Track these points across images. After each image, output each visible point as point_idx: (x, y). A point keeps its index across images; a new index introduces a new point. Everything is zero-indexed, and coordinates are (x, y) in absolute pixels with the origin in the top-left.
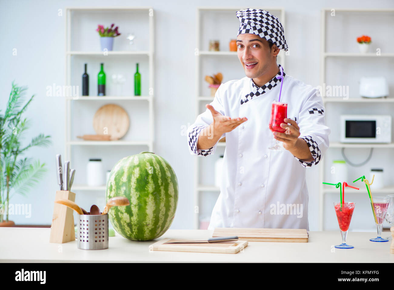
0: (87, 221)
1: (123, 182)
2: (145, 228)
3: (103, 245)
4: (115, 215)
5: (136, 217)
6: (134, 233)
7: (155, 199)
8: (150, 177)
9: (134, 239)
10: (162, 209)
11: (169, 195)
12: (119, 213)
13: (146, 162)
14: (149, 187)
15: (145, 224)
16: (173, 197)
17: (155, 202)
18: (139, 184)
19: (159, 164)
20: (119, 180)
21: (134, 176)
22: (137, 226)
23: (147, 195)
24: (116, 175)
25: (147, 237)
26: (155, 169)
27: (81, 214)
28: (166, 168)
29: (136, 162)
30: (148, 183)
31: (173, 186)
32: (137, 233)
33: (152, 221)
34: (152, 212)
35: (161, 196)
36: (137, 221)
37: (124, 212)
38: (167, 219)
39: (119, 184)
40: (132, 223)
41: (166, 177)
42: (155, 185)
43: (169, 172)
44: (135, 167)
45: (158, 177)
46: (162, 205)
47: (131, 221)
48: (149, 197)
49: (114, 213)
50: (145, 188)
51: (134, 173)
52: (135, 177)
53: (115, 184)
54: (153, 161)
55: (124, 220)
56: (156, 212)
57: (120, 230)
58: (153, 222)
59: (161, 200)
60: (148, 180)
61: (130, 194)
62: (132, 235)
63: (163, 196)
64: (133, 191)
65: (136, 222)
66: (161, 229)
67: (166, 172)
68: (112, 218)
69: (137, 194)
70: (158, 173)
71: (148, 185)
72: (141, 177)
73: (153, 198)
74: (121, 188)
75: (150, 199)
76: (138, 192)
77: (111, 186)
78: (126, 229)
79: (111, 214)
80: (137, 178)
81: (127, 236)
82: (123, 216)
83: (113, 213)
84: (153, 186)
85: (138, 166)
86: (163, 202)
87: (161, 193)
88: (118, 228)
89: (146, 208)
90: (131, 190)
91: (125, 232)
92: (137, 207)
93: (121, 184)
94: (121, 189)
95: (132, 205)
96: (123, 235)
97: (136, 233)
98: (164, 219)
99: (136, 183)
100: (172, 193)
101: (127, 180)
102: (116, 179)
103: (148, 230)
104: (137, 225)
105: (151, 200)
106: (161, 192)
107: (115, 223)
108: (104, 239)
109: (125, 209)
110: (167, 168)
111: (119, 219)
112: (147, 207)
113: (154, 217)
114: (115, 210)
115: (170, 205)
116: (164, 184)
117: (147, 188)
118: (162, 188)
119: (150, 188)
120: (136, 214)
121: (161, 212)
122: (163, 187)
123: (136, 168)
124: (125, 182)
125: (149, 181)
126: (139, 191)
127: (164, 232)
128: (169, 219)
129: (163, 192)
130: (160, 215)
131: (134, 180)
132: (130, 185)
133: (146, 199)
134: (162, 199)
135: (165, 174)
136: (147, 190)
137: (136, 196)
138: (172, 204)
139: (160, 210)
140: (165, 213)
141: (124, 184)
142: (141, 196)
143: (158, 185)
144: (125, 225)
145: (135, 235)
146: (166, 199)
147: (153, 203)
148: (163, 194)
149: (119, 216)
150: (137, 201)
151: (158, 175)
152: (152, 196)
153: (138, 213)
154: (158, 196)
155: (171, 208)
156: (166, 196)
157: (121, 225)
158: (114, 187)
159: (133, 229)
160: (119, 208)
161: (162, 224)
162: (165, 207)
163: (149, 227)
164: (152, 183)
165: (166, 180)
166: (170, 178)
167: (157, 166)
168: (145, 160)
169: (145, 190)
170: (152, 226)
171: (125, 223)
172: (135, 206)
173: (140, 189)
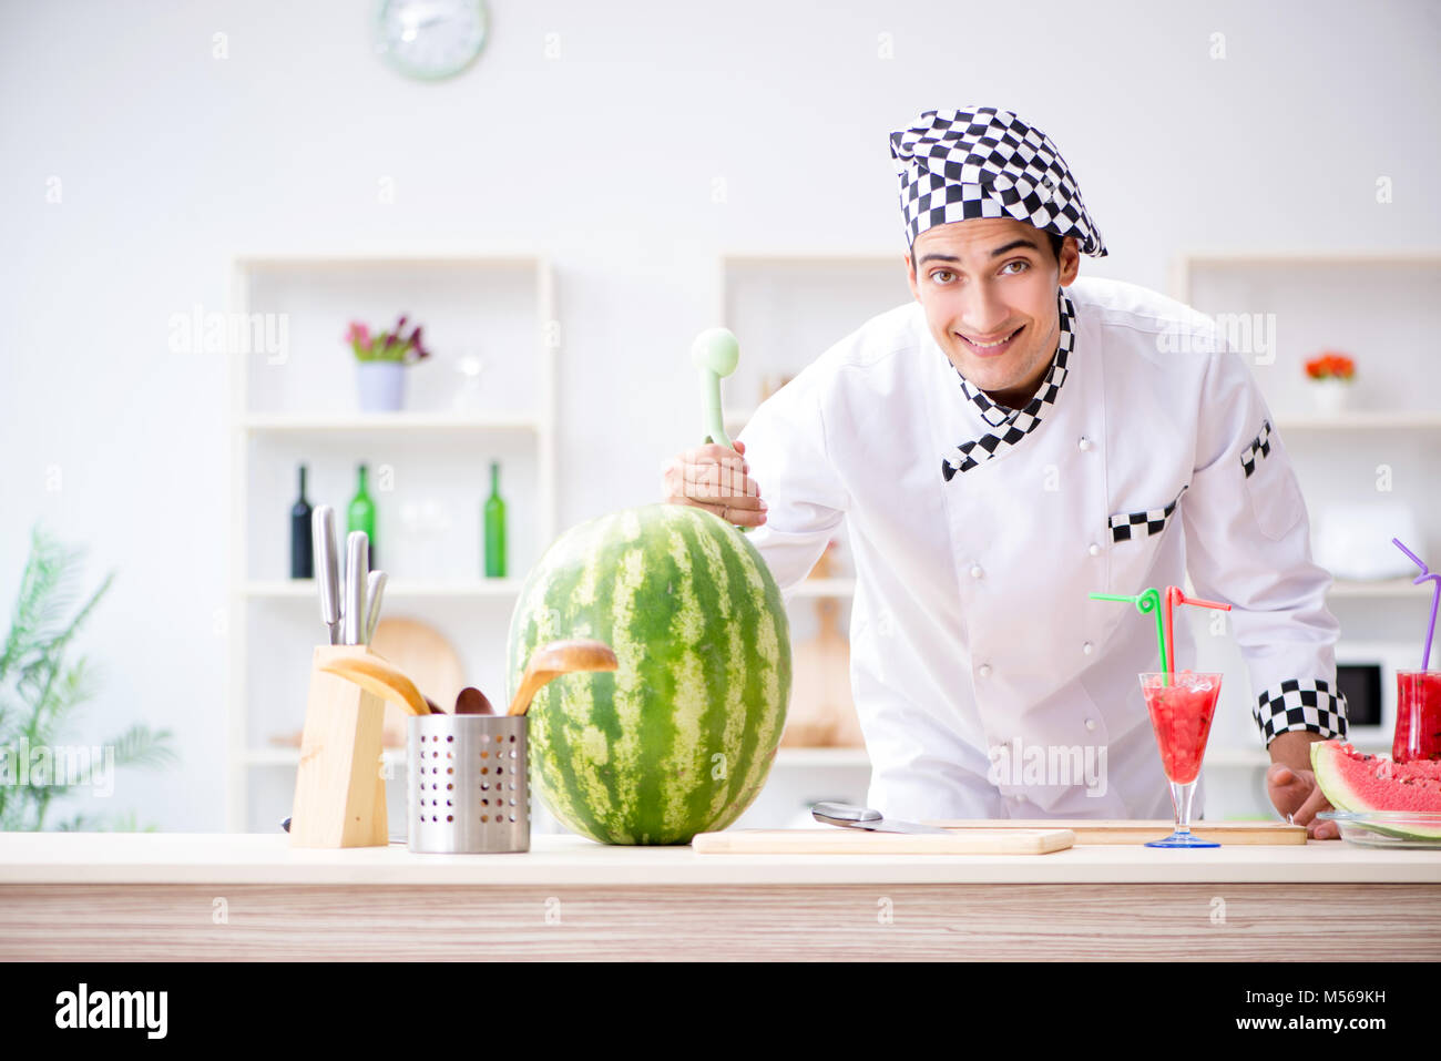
0: (450, 741)
1: (579, 604)
2: (666, 787)
3: (509, 835)
4: (548, 737)
5: (632, 738)
6: (626, 809)
7: (708, 671)
8: (687, 584)
9: (620, 837)
10: (732, 712)
11: (761, 659)
12: (566, 729)
13: (669, 530)
14: (683, 623)
15: (667, 768)
16: (775, 668)
17: (706, 680)
18: (645, 611)
19: (718, 542)
20: (566, 598)
21: (624, 582)
22: (636, 778)
23: (676, 655)
24: (551, 584)
25: (672, 826)
26: (706, 558)
27: (420, 712)
28: (744, 558)
29: (631, 532)
30: (679, 609)
31: (772, 626)
32: (634, 807)
33: (695, 757)
34: (697, 722)
35: (728, 659)
36: (639, 758)
37: (586, 721)
38: (753, 755)
40: (615, 764)
41: (749, 591)
42: (706, 616)
43: (756, 571)
44: (624, 548)
45: (718, 589)
46: (734, 695)
47: (612, 756)
48: (684, 663)
49: (545, 729)
50: (667, 626)
51: (623, 570)
52: (628, 587)
53: (547, 614)
54: (696, 527)
55: (586, 754)
56: (713, 719)
57: (569, 796)
58: (700, 760)
59: (729, 677)
60: (677, 597)
61: (609, 650)
62: (614, 815)
63: (737, 661)
64: (621, 637)
65: (632, 763)
66: (729, 793)
67: (745, 572)
69: (635, 651)
70: (718, 574)
71: (678, 613)
72: (653, 585)
73: (701, 667)
74: (576, 629)
75: (688, 671)
76: (639, 643)
77: (533, 627)
78: (591, 791)
80: (635, 589)
81: (596, 822)
82: (581, 737)
83: (538, 732)
85: (638, 544)
86: (738, 682)
87: (728, 650)
88: (562, 790)
89: (674, 703)
90: (614, 635)
91: (587, 806)
92: (637, 699)
93: (571, 612)
94: (575, 634)
95: (619, 694)
96: (579, 819)
97: (630, 806)
98: (741, 751)
99: (631, 606)
100: (769, 651)
101: (596, 599)
102: (550, 600)
103: (678, 793)
104: (636, 771)
105: (693, 675)
106: (730, 646)
107: (548, 770)
108: (513, 812)
109: (588, 711)
110: (748, 557)
111: (563, 755)
112: (678, 701)
113: (702, 739)
114: (550, 719)
115: (765, 700)
116: (739, 614)
117: (675, 627)
118: (733, 630)
119: (690, 625)
120: (635, 729)
121: (728, 721)
122: (736, 625)
123: (631, 553)
124: (588, 606)
125: (683, 601)
126: (644, 639)
127: (739, 809)
128: (759, 755)
129: (736, 645)
130: (727, 736)
131: (623, 596)
132: (611, 614)
133: (671, 671)
134: (735, 673)
135: (744, 579)
136: (676, 633)
137: (633, 657)
138: (771, 694)
139: (725, 715)
140: (745, 727)
141: (585, 613)
142: (653, 658)
143: (716, 615)
144: (591, 774)
145: (626, 818)
146: (747, 674)
147: (700, 688)
148: (739, 651)
149: (565, 740)
150: (638, 678)
151: (716, 580)
152: (697, 660)
153: (641, 725)
154: (718, 658)
155: (766, 713)
156: (747, 663)
157: (574, 776)
158: (544, 629)
159: (621, 790)
160: (565, 708)
161: (734, 774)
162: (743, 704)
163: (682, 782)
164: (693, 607)
165: (746, 601)
166: (762, 595)
167: (713, 547)
168: (663, 524)
169: (667, 635)
170: (694, 779)
171: (589, 766)
172: (629, 698)
173: (648, 629)
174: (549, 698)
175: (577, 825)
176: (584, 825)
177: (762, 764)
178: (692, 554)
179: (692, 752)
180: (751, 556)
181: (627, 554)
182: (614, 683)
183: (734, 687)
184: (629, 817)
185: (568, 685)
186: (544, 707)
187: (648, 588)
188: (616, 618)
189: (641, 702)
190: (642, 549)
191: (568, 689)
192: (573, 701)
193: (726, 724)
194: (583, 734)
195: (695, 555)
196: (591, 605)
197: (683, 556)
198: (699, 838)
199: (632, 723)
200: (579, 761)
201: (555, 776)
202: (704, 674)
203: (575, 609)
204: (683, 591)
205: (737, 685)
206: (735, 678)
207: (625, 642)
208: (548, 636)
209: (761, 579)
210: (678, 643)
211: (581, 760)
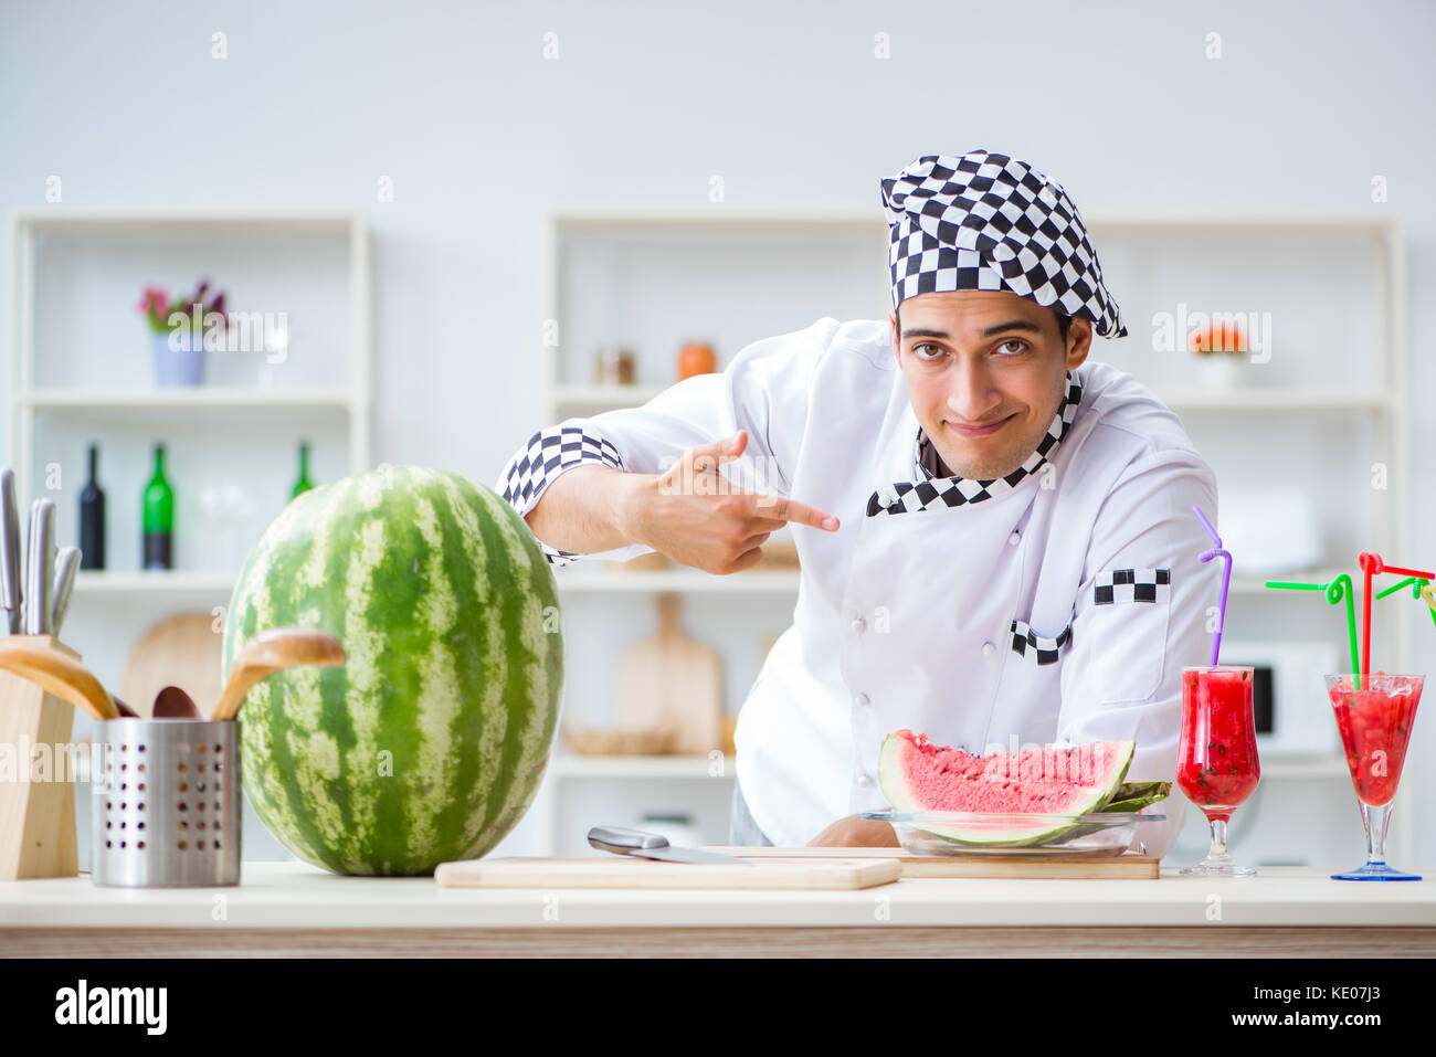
0: (142, 748)
1: (307, 586)
2: (411, 805)
3: (214, 864)
4: (269, 746)
5: (368, 748)
6: (361, 832)
7: (461, 666)
8: (436, 562)
9: (358, 865)
10: (490, 715)
11: (527, 653)
12: (290, 736)
13: (416, 497)
14: (431, 608)
15: (411, 783)
16: (543, 663)
17: (458, 677)
18: (386, 593)
19: (476, 511)
20: (290, 579)
21: (360, 559)
22: (373, 795)
23: (422, 647)
24: (274, 562)
25: (419, 853)
26: (460, 530)
27: (107, 716)
28: (507, 532)
29: (370, 499)
30: (426, 591)
31: (541, 613)
32: (371, 831)
33: (445, 770)
34: (447, 728)
35: (485, 652)
37: (314, 726)
38: (516, 767)
39: (287, 600)
40: (348, 777)
41: (512, 570)
42: (460, 600)
43: (521, 547)
44: (362, 518)
45: (474, 567)
46: (493, 694)
47: (345, 769)
48: (432, 656)
49: (266, 735)
50: (411, 613)
51: (360, 544)
52: (364, 564)
53: (268, 598)
54: (448, 493)
55: (314, 765)
56: (467, 724)
57: (295, 817)
58: (451, 774)
59: (487, 674)
60: (424, 576)
62: (349, 839)
63: (496, 655)
64: (355, 625)
65: (368, 777)
66: (487, 813)
67: (507, 547)
68: (253, 765)
69: (373, 642)
70: (474, 549)
71: (426, 597)
72: (395, 561)
73: (452, 660)
74: (301, 615)
75: (436, 666)
76: (377, 632)
77: (252, 613)
78: (320, 810)
80: (374, 567)
81: (327, 847)
82: (308, 746)
83: (257, 739)
84: (448, 603)
85: (378, 513)
86: (497, 680)
87: (486, 641)
88: (285, 809)
89: (419, 705)
90: (348, 623)
91: (316, 828)
92: (375, 700)
93: (297, 595)
94: (301, 622)
95: (352, 693)
96: (306, 844)
97: (367, 829)
98: (501, 763)
99: (369, 588)
100: (536, 640)
101: (326, 579)
102: (272, 579)
103: (424, 814)
104: (372, 787)
105: (443, 670)
106: (488, 635)
107: (268, 786)
108: (220, 836)
109: (317, 714)
110: (512, 530)
111: (286, 766)
112: (425, 702)
113: (455, 750)
114: (271, 724)
115: (531, 701)
116: (500, 598)
117: (421, 612)
118: (492, 617)
119: (438, 610)
120: (371, 736)
121: (486, 727)
122: (496, 610)
123: (369, 524)
124: (317, 588)
125: (432, 581)
126: (383, 627)
127: (501, 832)
128: (523, 767)
129: (495, 634)
130: (484, 744)
131: (359, 576)
132: (344, 596)
133: (417, 665)
134: (493, 669)
135: (505, 556)
136: (422, 621)
137: (370, 649)
138: (538, 694)
139: (482, 719)
140: (507, 733)
141: (313, 595)
142: (394, 650)
143: (471, 598)
144: (319, 790)
145: (362, 843)
146: (509, 670)
147: (450, 686)
148: (499, 643)
149: (288, 750)
150: (375, 674)
151: (471, 557)
152: (447, 653)
153: (379, 730)
154: (473, 650)
155: (531, 716)
156: (508, 656)
157: (299, 792)
158: (263, 616)
159: (356, 809)
160: (288, 711)
161: (492, 791)
162: (504, 706)
163: (430, 800)
164: (443, 590)
165: (508, 582)
166: (528, 575)
167: (470, 518)
168: (409, 489)
169: (411, 623)
170: (443, 795)
171: (317, 780)
172: (365, 699)
173: (389, 614)
174: (269, 699)
175: (305, 851)
176: (313, 851)
177: (528, 778)
178: (443, 524)
179: (441, 764)
180: (516, 528)
181: (365, 525)
182: (346, 681)
183: (492, 685)
184: (366, 842)
185: (292, 683)
186: (263, 710)
187: (388, 566)
189: (379, 703)
190: (384, 519)
191: (292, 688)
193: (481, 729)
194: (311, 742)
195: (447, 527)
196: (321, 586)
197: (431, 528)
198: (443, 870)
199: (368, 729)
200: (305, 775)
201: (277, 793)
202: (456, 669)
203: (301, 591)
204: (432, 570)
205: (497, 684)
206: (494, 674)
207: (360, 632)
208: (269, 622)
209: (527, 557)
210: (424, 632)
211: (308, 773)
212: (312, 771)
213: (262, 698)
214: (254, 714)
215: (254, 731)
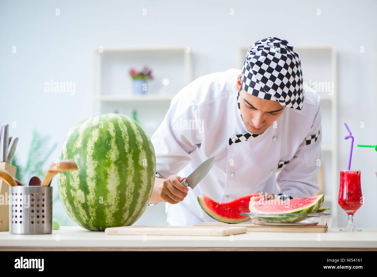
0: (21, 194)
1: (76, 147)
2: (106, 211)
3: (43, 228)
4: (66, 194)
5: (93, 194)
6: (92, 218)
7: (120, 170)
8: (113, 141)
9: (93, 228)
10: (129, 185)
11: (140, 167)
12: (71, 191)
13: (109, 122)
14: (111, 154)
15: (105, 204)
16: (146, 170)
17: (119, 174)
18: (98, 150)
19: (127, 126)
20: (72, 146)
22: (95, 208)
23: (108, 165)
24: (68, 141)
26: (121, 131)
27: (13, 185)
28: (136, 132)
29: (95, 123)
30: (110, 149)
31: (145, 155)
33: (115, 201)
34: (116, 188)
35: (127, 166)
36: (95, 201)
37: (78, 188)
38: (137, 200)
39: (71, 151)
40: (87, 203)
41: (136, 143)
42: (120, 152)
43: (140, 136)
44: (93, 128)
45: (125, 142)
46: (130, 179)
47: (86, 200)
48: (111, 168)
50: (105, 155)
51: (91, 136)
52: (92, 141)
53: (66, 151)
54: (119, 121)
55: (78, 199)
56: (122, 187)
57: (74, 214)
58: (118, 202)
59: (128, 173)
60: (109, 145)
61: (85, 164)
63: (131, 167)
64: (89, 159)
65: (93, 202)
66: (129, 213)
67: (136, 137)
68: (63, 198)
69: (94, 164)
70: (125, 137)
71: (109, 150)
72: (101, 140)
73: (117, 169)
74: (74, 156)
75: (112, 171)
76: (95, 161)
78: (80, 212)
79: (62, 193)
80: (95, 142)
81: (83, 223)
82: (76, 194)
83: (64, 192)
85: (97, 127)
86: (131, 175)
87: (128, 163)
88: (72, 212)
89: (107, 182)
90: (87, 158)
91: (80, 217)
92: (94, 180)
93: (74, 150)
94: (74, 158)
95: (88, 178)
96: (78, 222)
97: (94, 218)
98: (132, 198)
99: (93, 148)
101: (81, 146)
102: (68, 146)
103: (110, 213)
104: (94, 205)
105: (114, 172)
106: (128, 162)
107: (66, 205)
108: (44, 219)
109: (78, 185)
110: (138, 131)
111: (71, 199)
112: (109, 181)
113: (117, 194)
114: (67, 187)
115: (142, 181)
117: (108, 155)
118: (130, 157)
119: (113, 154)
120: (94, 191)
121: (127, 188)
122: (131, 154)
123: (94, 130)
124: (79, 148)
125: (112, 146)
126: (97, 159)
128: (140, 200)
129: (131, 161)
130: (127, 193)
131: (91, 145)
132: (86, 151)
133: (106, 170)
136: (109, 157)
137: (93, 165)
138: (144, 179)
139: (127, 186)
140: (134, 190)
141: (78, 151)
142: (100, 166)
143: (123, 151)
144: (80, 206)
145: (93, 222)
146: (135, 172)
147: (116, 176)
148: (132, 164)
149: (71, 195)
150: (95, 173)
151: (124, 139)
152: (116, 167)
153: (96, 189)
154: (124, 166)
155: (142, 185)
156: (134, 168)
157: (75, 207)
159: (90, 212)
160: (71, 184)
161: (131, 206)
162: (133, 182)
163: (111, 209)
164: (115, 148)
165: (135, 147)
166: (142, 144)
167: (124, 128)
168: (107, 120)
169: (105, 158)
170: (115, 208)
171: (79, 204)
172: (91, 180)
173: (98, 156)
174: (66, 180)
175: (78, 224)
176: (80, 224)
177: (142, 203)
178: (116, 130)
179: (114, 199)
181: (93, 130)
182: (86, 175)
183: (130, 176)
184: (94, 221)
185: (72, 175)
186: (65, 183)
187: (99, 142)
188: (88, 152)
189: (95, 181)
190: (99, 129)
191: (72, 177)
192: (73, 181)
193: (127, 189)
194: (77, 192)
195: (117, 130)
196: (80, 148)
197: (113, 130)
198: (107, 230)
199: (93, 189)
200: (76, 202)
201: (69, 207)
202: (118, 171)
203: (75, 149)
204: (112, 143)
205: (131, 176)
206: (130, 173)
207: (90, 161)
208: (66, 158)
209: (142, 139)
210: (109, 161)
211: (77, 202)
212: (77, 201)
213: (64, 180)
214: (63, 184)
215: (63, 189)
